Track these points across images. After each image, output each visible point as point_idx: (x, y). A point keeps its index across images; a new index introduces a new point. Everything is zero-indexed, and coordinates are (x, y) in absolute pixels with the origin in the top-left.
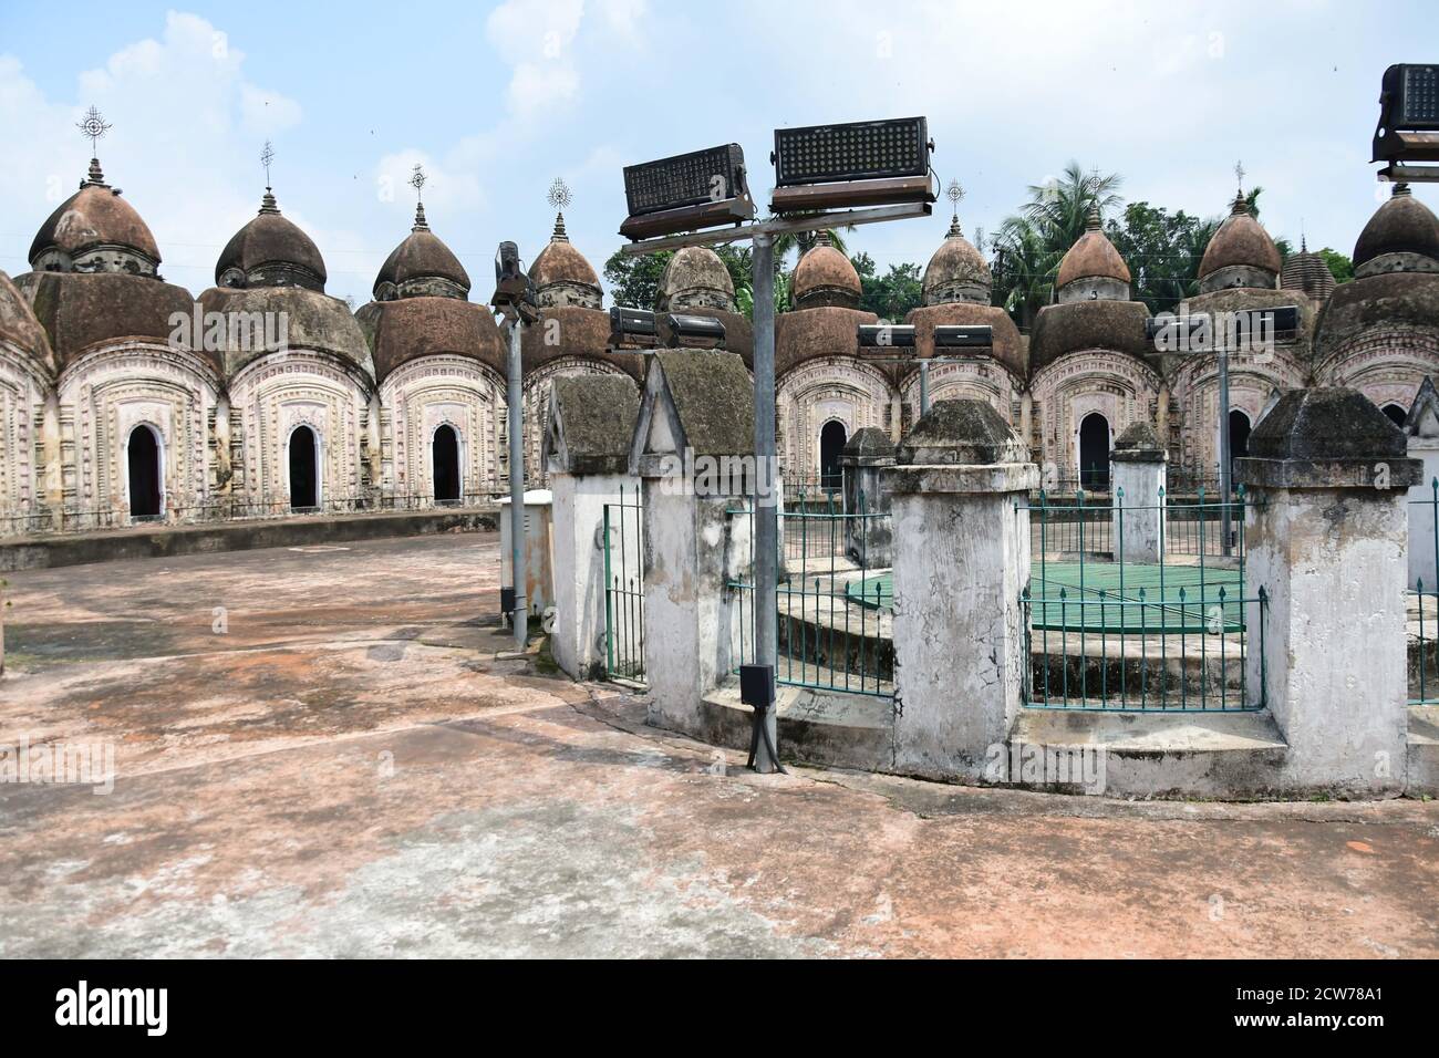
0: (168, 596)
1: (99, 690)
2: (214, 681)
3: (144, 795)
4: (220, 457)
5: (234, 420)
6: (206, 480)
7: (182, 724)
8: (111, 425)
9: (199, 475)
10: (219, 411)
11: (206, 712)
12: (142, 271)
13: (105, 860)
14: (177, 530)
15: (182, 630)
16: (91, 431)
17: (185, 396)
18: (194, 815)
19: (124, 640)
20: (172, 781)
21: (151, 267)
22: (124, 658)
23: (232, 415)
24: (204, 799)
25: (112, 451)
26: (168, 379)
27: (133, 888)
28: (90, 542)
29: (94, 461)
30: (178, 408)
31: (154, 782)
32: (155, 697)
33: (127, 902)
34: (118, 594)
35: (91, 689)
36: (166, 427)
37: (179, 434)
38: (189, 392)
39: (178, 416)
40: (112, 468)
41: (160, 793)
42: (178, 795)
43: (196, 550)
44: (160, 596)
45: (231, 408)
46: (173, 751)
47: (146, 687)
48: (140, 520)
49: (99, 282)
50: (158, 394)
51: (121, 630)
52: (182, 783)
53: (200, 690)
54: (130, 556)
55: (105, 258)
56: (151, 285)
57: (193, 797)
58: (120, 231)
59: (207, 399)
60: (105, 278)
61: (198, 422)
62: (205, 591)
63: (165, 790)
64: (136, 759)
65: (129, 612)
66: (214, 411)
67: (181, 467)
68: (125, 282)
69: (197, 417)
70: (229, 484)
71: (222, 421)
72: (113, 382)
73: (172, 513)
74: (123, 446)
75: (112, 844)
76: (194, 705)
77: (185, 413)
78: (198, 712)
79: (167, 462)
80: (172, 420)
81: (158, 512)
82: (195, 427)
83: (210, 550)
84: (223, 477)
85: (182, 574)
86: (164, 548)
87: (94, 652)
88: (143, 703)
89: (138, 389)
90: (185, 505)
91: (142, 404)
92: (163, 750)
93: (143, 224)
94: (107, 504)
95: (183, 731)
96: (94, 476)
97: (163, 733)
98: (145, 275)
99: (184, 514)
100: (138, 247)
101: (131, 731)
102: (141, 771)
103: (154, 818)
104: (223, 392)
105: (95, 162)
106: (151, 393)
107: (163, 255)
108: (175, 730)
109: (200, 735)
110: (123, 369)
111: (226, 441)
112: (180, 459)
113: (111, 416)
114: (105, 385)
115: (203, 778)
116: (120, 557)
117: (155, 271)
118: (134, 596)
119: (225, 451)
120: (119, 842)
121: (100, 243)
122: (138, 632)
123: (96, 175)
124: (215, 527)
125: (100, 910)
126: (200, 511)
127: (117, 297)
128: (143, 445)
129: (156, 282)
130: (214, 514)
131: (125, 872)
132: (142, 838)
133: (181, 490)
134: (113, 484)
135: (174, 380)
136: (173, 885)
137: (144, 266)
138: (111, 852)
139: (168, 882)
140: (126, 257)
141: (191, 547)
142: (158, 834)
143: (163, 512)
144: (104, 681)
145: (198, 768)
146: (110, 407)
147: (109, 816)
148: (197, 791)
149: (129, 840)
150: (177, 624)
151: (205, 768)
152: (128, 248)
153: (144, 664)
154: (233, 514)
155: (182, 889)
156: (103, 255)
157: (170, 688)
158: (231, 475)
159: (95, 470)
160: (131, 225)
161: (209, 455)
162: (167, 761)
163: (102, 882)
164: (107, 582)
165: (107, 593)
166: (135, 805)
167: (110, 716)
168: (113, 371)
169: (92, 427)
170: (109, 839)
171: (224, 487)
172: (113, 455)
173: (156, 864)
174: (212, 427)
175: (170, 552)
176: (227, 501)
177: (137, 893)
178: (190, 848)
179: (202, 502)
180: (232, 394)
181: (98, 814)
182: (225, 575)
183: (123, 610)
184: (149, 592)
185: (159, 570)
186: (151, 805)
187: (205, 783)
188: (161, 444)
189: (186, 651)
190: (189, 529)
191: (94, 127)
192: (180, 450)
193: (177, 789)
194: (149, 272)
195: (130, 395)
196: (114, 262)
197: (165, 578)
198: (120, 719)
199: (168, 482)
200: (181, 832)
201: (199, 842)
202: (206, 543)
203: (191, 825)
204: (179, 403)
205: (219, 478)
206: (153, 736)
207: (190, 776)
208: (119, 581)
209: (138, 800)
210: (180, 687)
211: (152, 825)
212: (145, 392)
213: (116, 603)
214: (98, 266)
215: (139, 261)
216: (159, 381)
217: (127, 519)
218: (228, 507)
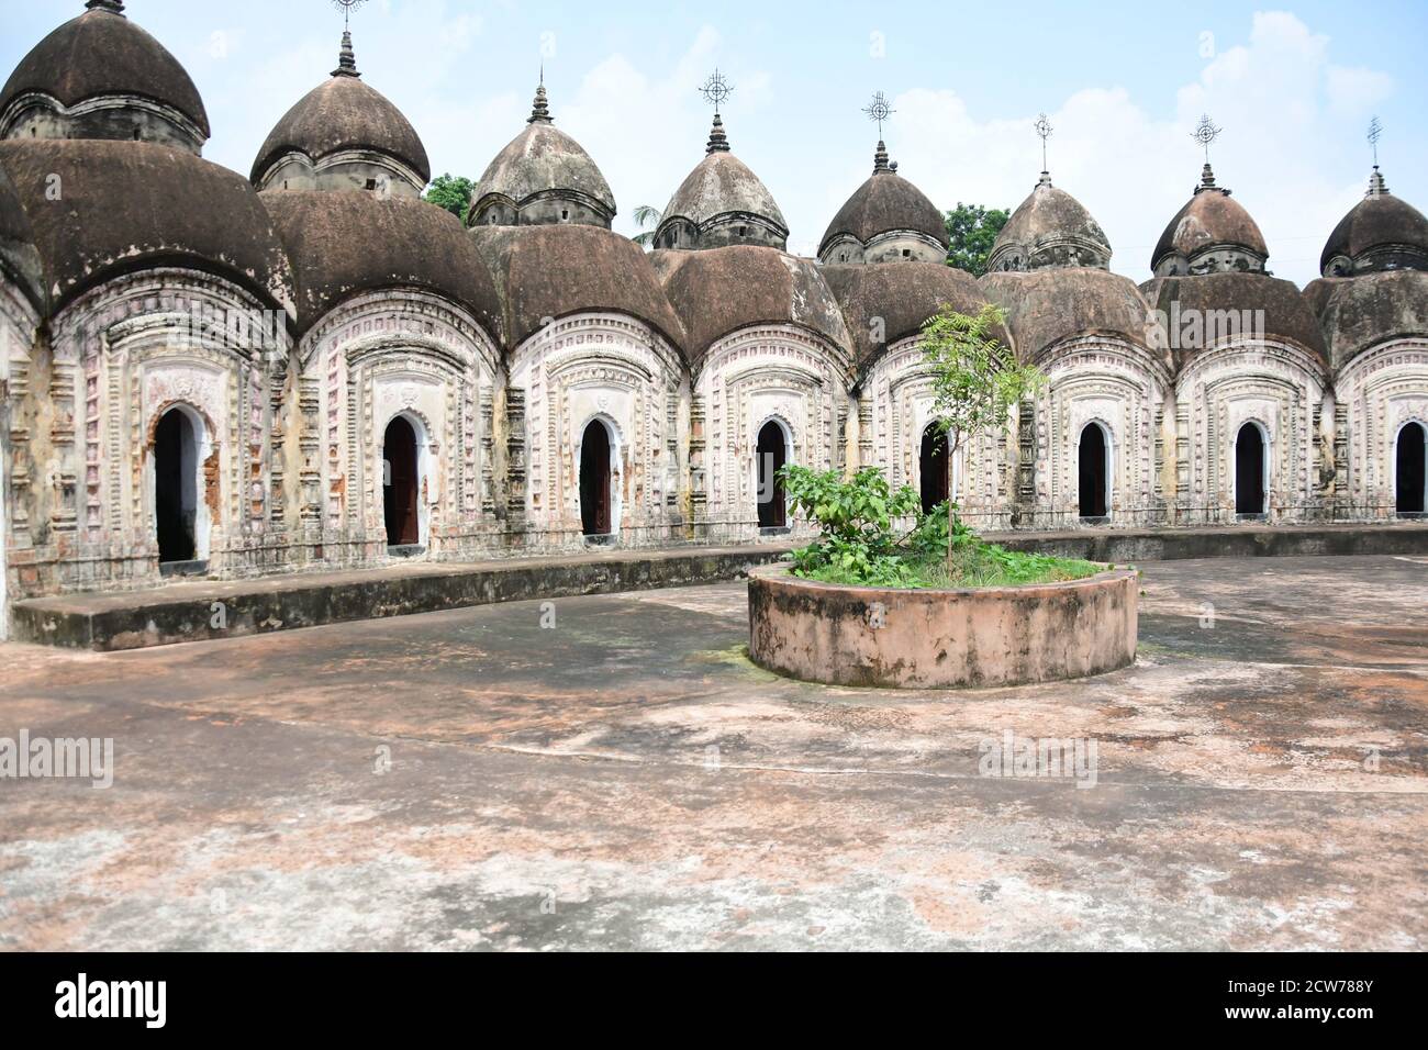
0: (1275, 598)
1: (1222, 691)
2: (1334, 698)
3: (1275, 813)
4: (1323, 456)
5: (1339, 417)
6: (1309, 479)
7: (1308, 742)
8: (1222, 422)
9: (1302, 474)
10: (1324, 408)
11: (1332, 733)
12: (1251, 267)
13: (1241, 876)
14: (1280, 530)
15: (1296, 638)
16: (1203, 429)
17: (1291, 392)
18: (1330, 848)
19: (1237, 640)
20: (1302, 804)
21: (1259, 263)
22: (1241, 659)
23: (1337, 411)
24: (1339, 832)
25: (1222, 448)
26: (1275, 375)
27: (1273, 916)
28: (1199, 537)
29: (1205, 458)
30: (1284, 404)
31: (1284, 800)
32: (1277, 707)
33: (1268, 930)
34: (1226, 592)
35: (1214, 688)
36: (1272, 424)
37: (1284, 431)
38: (1295, 389)
39: (1284, 413)
40: (1221, 465)
41: (1292, 816)
42: (1311, 821)
43: (1298, 552)
44: (1269, 597)
45: (1336, 404)
46: (1301, 770)
47: (1267, 694)
48: (1245, 518)
49: (1213, 281)
50: (1265, 390)
51: (1236, 630)
52: (1313, 809)
53: (1322, 705)
54: (1235, 553)
55: (1217, 259)
56: (1259, 281)
57: (1327, 827)
58: (1231, 229)
59: (1313, 394)
60: (1218, 277)
61: (1303, 419)
62: (1312, 597)
63: (1296, 812)
64: (1265, 772)
65: (1240, 612)
66: (1319, 407)
67: (1285, 465)
68: (1235, 280)
69: (1302, 413)
70: (1331, 484)
71: (1327, 418)
72: (1224, 380)
73: (1275, 512)
74: (1231, 442)
75: (1248, 861)
76: (1317, 722)
77: (1290, 409)
78: (1322, 731)
79: (1272, 459)
80: (1278, 417)
81: (1260, 510)
82: (1300, 424)
83: (1311, 553)
84: (1326, 477)
85: (1285, 577)
86: (1267, 546)
87: (1213, 650)
88: (1265, 712)
89: (1247, 386)
90: (1287, 505)
91: (1250, 401)
92: (1291, 766)
93: (1252, 221)
94: (1215, 501)
95: (1310, 750)
96: (1205, 471)
97: (1288, 747)
98: (1253, 271)
99: (1287, 513)
100: (1246, 244)
101: (1258, 740)
102: (1269, 785)
103: (1288, 842)
104: (1328, 388)
105: (1207, 167)
106: (1258, 390)
107: (1270, 250)
108: (1301, 748)
109: (1327, 757)
110: (1233, 366)
111: (1330, 439)
112: (1285, 457)
113: (1222, 414)
114: (1217, 382)
115: (1335, 807)
116: (1225, 554)
117: (1263, 267)
118: (1244, 595)
119: (1328, 449)
120: (1255, 860)
121: (1213, 244)
122: (1253, 634)
123: (1208, 180)
124: (1317, 529)
125: (1242, 932)
126: (1302, 511)
127: (1228, 295)
128: (1250, 441)
129: (1265, 277)
130: (1315, 515)
131: (1264, 896)
132: (1277, 862)
133: (1285, 489)
134: (1221, 480)
135: (1281, 376)
136: (1314, 925)
137: (1253, 263)
138: (1247, 869)
139: (1309, 920)
140: (1236, 255)
141: (1292, 548)
142: (1294, 861)
143: (1266, 510)
144: (1225, 681)
145: (1329, 794)
146: (1221, 405)
147: (1243, 829)
148: (1329, 821)
149: (1265, 860)
150: (1289, 630)
151: (1336, 796)
152: (1239, 246)
153: (1261, 669)
154: (1334, 516)
155: (1324, 933)
156: (1215, 255)
157: (1290, 698)
158: (1334, 474)
159: (1206, 466)
160: (1240, 224)
161: (1312, 453)
162: (1295, 780)
163: (1242, 901)
164: (1217, 578)
165: (1218, 590)
166: (1267, 822)
167: (1235, 721)
168: (1225, 369)
169: (1205, 424)
170: (1245, 854)
171: (1327, 487)
172: (1222, 452)
173: (1295, 895)
174: (1317, 423)
175: (1272, 552)
176: (1329, 503)
177: (1278, 923)
178: (1330, 886)
179: (1304, 503)
180: (1337, 389)
181: (1232, 824)
182: (1331, 582)
183: (1236, 608)
184: (1257, 593)
185: (1265, 569)
186: (1284, 827)
187: (1336, 813)
188: (1266, 440)
189: (1301, 660)
190: (1291, 529)
191: (1206, 133)
192: (1285, 448)
193: (1308, 814)
194: (1258, 268)
195: (1238, 392)
196: (1225, 261)
197: (1272, 580)
198: (1245, 725)
199: (1272, 481)
200: (1317, 865)
201: (1338, 882)
202: (1308, 545)
203: (1327, 860)
204: (1285, 399)
205: (1322, 477)
206: (1279, 750)
207: (1322, 802)
208: (1227, 578)
209: (1271, 818)
210: (1301, 700)
211: (1286, 850)
212: (1253, 389)
213: (1227, 601)
214: (1211, 266)
215: (1248, 258)
216: (1266, 377)
217: (1233, 516)
218: (1330, 508)
